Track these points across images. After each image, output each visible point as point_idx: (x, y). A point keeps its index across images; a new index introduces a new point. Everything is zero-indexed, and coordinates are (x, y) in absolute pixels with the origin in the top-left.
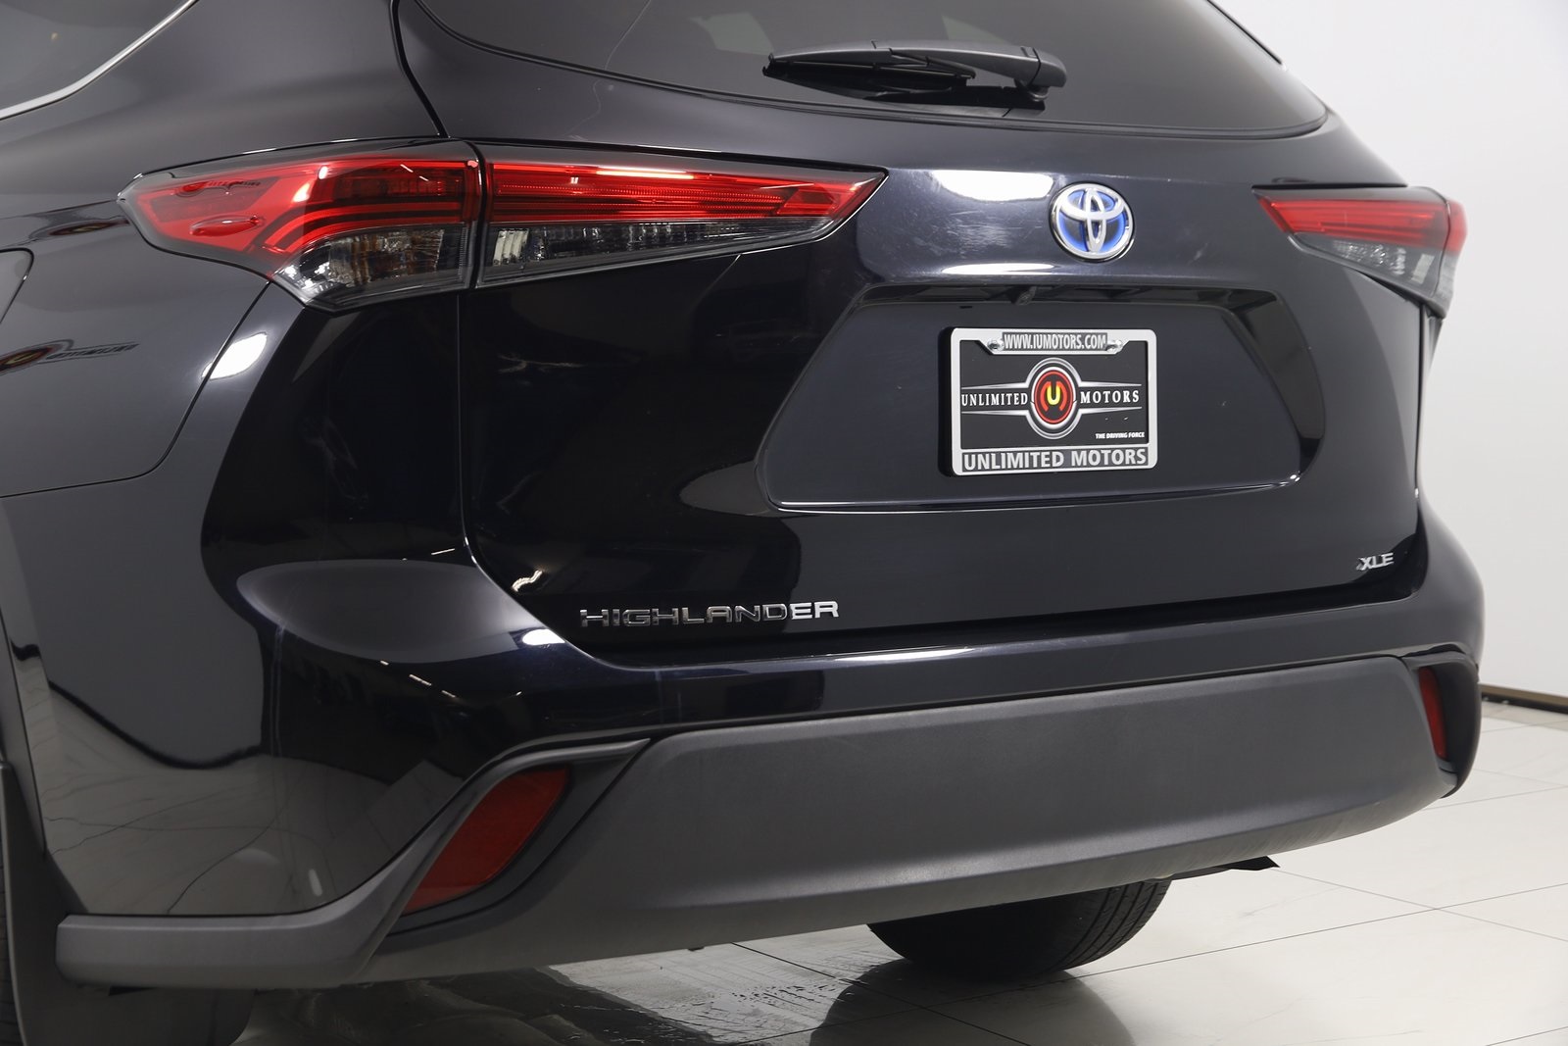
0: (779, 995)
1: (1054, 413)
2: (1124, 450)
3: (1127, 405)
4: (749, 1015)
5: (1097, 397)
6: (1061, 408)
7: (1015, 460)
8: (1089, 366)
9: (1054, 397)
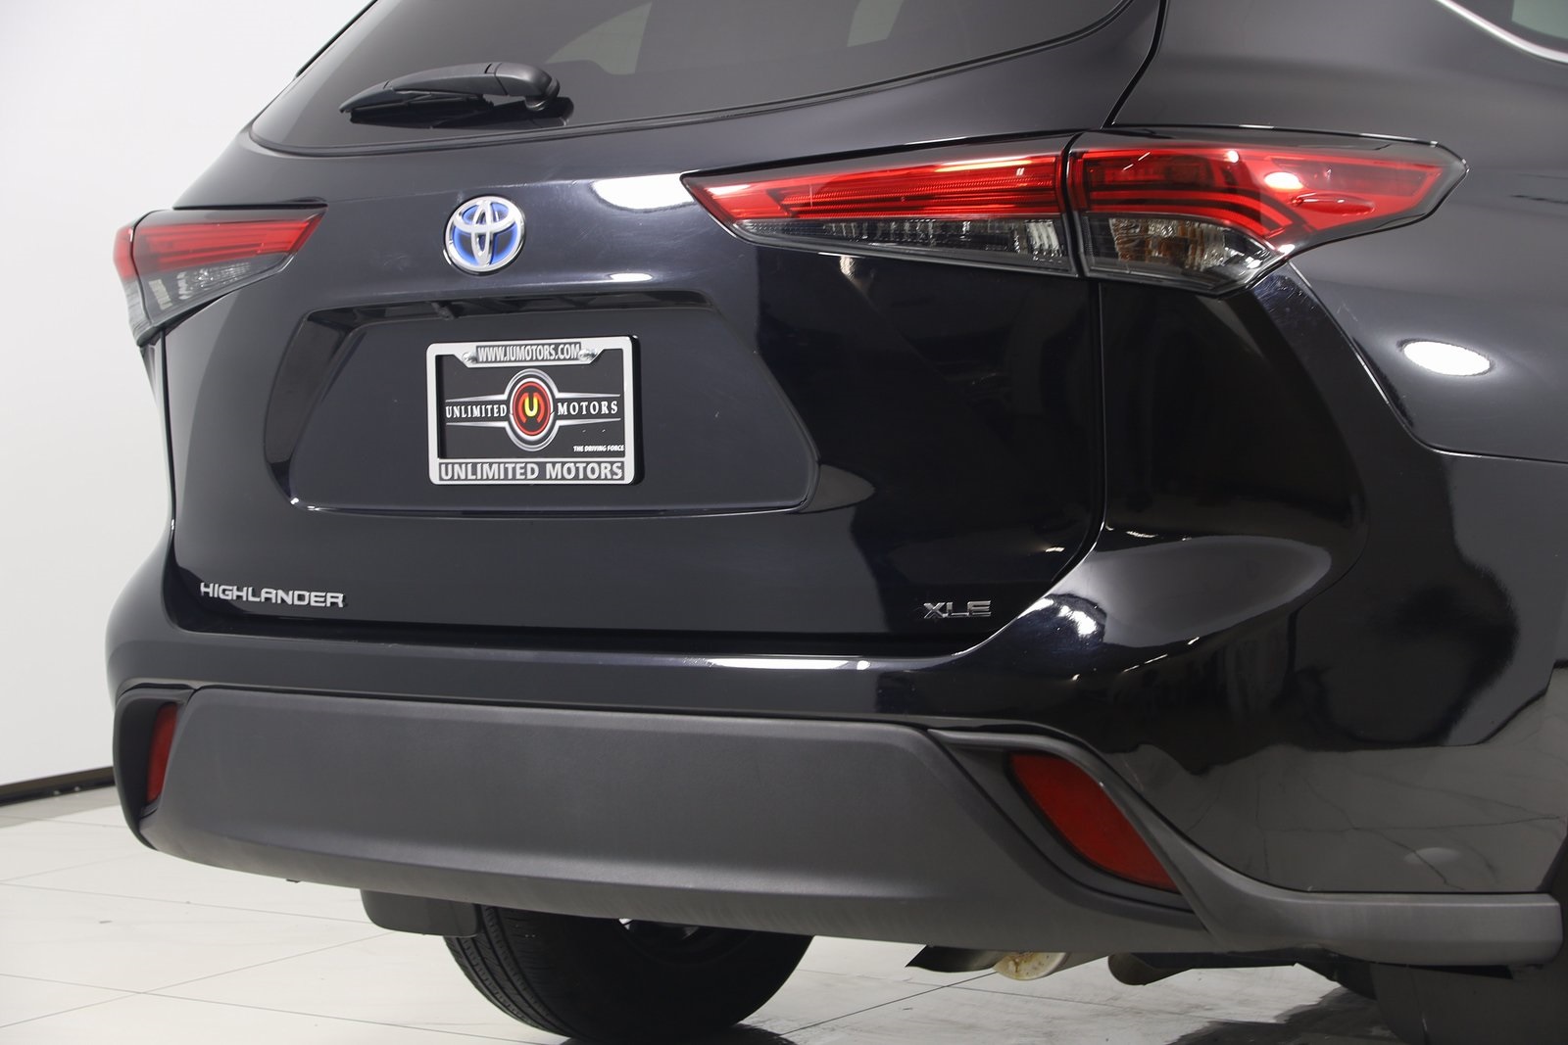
1: (532, 425)
2: (599, 463)
3: (605, 416)
5: (574, 408)
6: (539, 420)
7: (491, 471)
8: (566, 377)
9: (531, 409)
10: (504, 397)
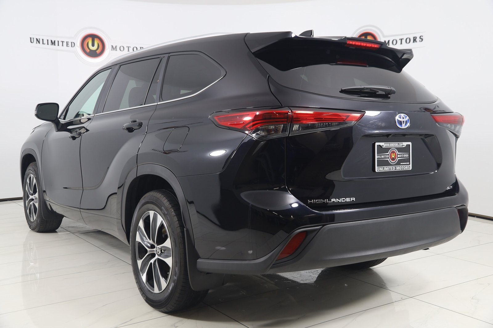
0: (314, 272)
1: (393, 159)
2: (406, 166)
3: (406, 157)
4: (309, 276)
5: (401, 156)
6: (395, 158)
7: (386, 169)
8: (400, 150)
9: (393, 156)
10: (388, 154)
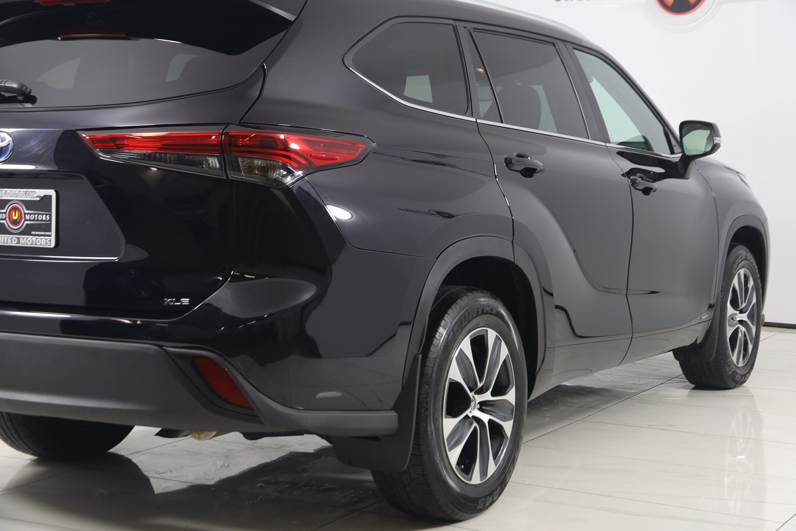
1: (15, 223)
2: (41, 239)
3: (44, 221)
5: (32, 217)
6: (18, 220)
8: (29, 204)
9: (15, 216)
10: (4, 211)
